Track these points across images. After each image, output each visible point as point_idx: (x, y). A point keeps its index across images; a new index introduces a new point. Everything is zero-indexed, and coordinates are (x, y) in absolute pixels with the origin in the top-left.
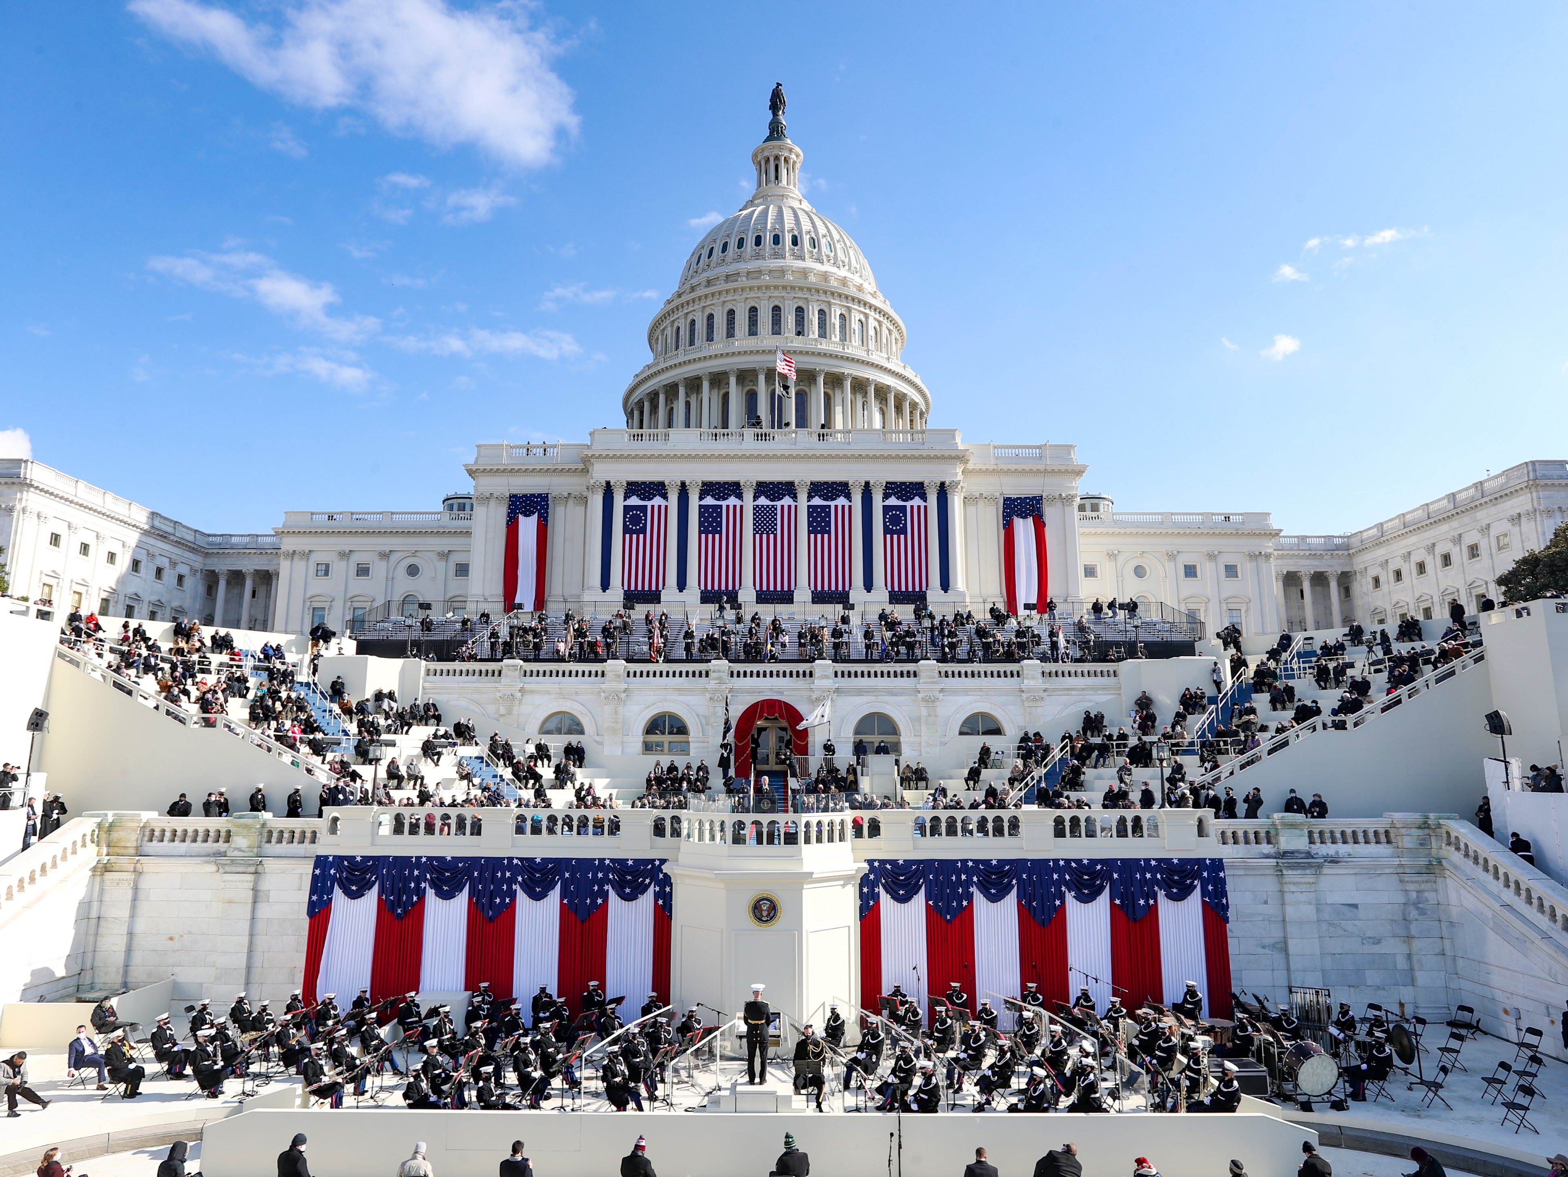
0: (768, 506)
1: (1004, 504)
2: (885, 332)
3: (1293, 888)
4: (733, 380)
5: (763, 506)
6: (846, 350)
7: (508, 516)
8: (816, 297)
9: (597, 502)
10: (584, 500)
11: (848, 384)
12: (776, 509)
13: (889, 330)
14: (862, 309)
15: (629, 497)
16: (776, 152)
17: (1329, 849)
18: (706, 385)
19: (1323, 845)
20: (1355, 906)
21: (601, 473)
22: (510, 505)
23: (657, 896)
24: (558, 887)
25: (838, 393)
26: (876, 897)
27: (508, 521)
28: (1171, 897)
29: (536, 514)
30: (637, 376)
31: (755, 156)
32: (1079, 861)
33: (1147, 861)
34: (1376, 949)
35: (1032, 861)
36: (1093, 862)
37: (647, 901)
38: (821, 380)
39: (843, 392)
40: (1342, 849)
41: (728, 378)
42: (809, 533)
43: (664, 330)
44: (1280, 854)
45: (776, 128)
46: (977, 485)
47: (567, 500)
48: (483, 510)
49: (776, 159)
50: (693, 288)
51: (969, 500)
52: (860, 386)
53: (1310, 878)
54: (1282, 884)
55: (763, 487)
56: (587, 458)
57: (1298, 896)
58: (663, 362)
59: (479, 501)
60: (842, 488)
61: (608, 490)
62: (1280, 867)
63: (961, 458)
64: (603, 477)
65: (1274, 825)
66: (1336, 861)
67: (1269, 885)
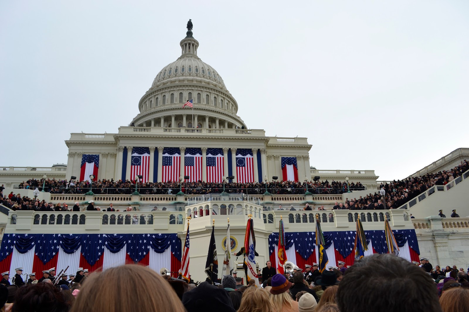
0: (190, 157)
1: (282, 159)
2: (231, 105)
3: (439, 245)
4: (173, 119)
5: (188, 157)
6: (217, 109)
7: (82, 163)
8: (205, 90)
9: (120, 155)
10: (115, 156)
11: (217, 122)
12: (194, 158)
13: (232, 105)
14: (222, 96)
15: (134, 153)
16: (189, 42)
17: (450, 230)
18: (162, 121)
19: (448, 228)
20: (462, 252)
21: (123, 144)
22: (83, 158)
23: (173, 251)
24: (125, 247)
25: (214, 125)
27: (82, 165)
29: (94, 163)
30: (134, 118)
37: (168, 253)
38: (207, 120)
39: (216, 125)
40: (455, 230)
41: (171, 118)
42: (207, 166)
43: (145, 102)
44: (433, 231)
45: (189, 34)
46: (271, 152)
47: (107, 155)
48: (72, 159)
49: (189, 44)
50: (158, 86)
51: (269, 157)
52: (222, 123)
53: (445, 240)
54: (435, 243)
55: (189, 150)
56: (117, 138)
57: (442, 248)
58: (145, 113)
59: (71, 155)
60: (220, 151)
61: (125, 150)
62: (433, 237)
63: (266, 140)
64: (123, 146)
65: (429, 220)
66: (454, 233)
67: (430, 244)
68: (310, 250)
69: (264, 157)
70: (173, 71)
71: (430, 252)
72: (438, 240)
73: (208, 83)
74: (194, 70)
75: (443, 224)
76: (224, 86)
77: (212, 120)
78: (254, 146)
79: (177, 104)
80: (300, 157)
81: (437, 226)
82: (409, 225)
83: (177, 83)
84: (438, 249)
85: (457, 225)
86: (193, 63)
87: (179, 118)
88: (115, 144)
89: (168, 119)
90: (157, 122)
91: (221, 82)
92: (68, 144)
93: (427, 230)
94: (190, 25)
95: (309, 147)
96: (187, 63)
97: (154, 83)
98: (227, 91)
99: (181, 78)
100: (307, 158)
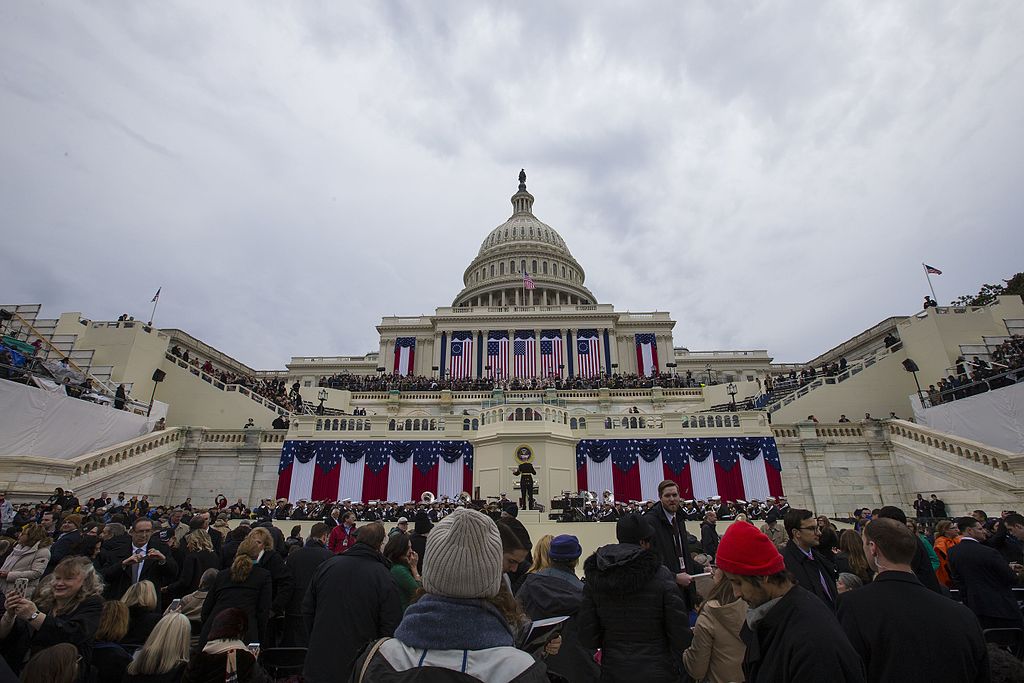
0: (521, 342)
1: (636, 338)
2: (575, 273)
3: (811, 459)
4: (503, 294)
5: (519, 342)
7: (396, 347)
8: (542, 256)
10: (432, 342)
11: (558, 296)
13: (577, 273)
14: (564, 262)
15: (454, 339)
16: (522, 197)
17: (828, 439)
18: (491, 297)
21: (441, 328)
22: (396, 343)
23: (465, 461)
24: (412, 456)
25: (553, 300)
26: (585, 460)
27: (396, 350)
28: (746, 457)
29: (409, 346)
30: (458, 295)
31: (512, 200)
32: (694, 439)
33: (732, 438)
34: (861, 492)
35: (669, 439)
36: (702, 439)
37: (460, 463)
38: (545, 293)
39: (555, 300)
41: (501, 293)
42: (542, 354)
43: (470, 275)
44: (802, 441)
45: (522, 187)
46: (623, 332)
47: (424, 342)
48: (384, 348)
49: (522, 200)
50: (485, 255)
51: (619, 339)
52: (564, 296)
53: (820, 453)
54: (805, 457)
55: (519, 333)
56: (435, 321)
57: (815, 463)
58: (470, 288)
59: (383, 343)
60: (557, 333)
61: (444, 336)
62: (803, 447)
63: (615, 317)
64: (442, 330)
65: (797, 426)
66: (833, 444)
67: (798, 458)
68: (630, 463)
69: (612, 339)
70: (503, 235)
71: (797, 467)
72: (808, 452)
73: (546, 248)
74: (527, 232)
75: (817, 431)
76: (566, 249)
77: (552, 294)
78: (599, 325)
79: (508, 276)
80: (660, 338)
81: (808, 434)
82: (766, 432)
83: (507, 249)
84: (809, 464)
85: (838, 433)
86: (527, 224)
87: (510, 293)
88: (432, 328)
89: (497, 295)
90: (485, 298)
91: (562, 244)
92: (380, 330)
93: (793, 438)
94: (522, 177)
95: (672, 325)
96: (519, 224)
97: (481, 251)
98: (570, 256)
99: (512, 243)
100: (669, 338)
